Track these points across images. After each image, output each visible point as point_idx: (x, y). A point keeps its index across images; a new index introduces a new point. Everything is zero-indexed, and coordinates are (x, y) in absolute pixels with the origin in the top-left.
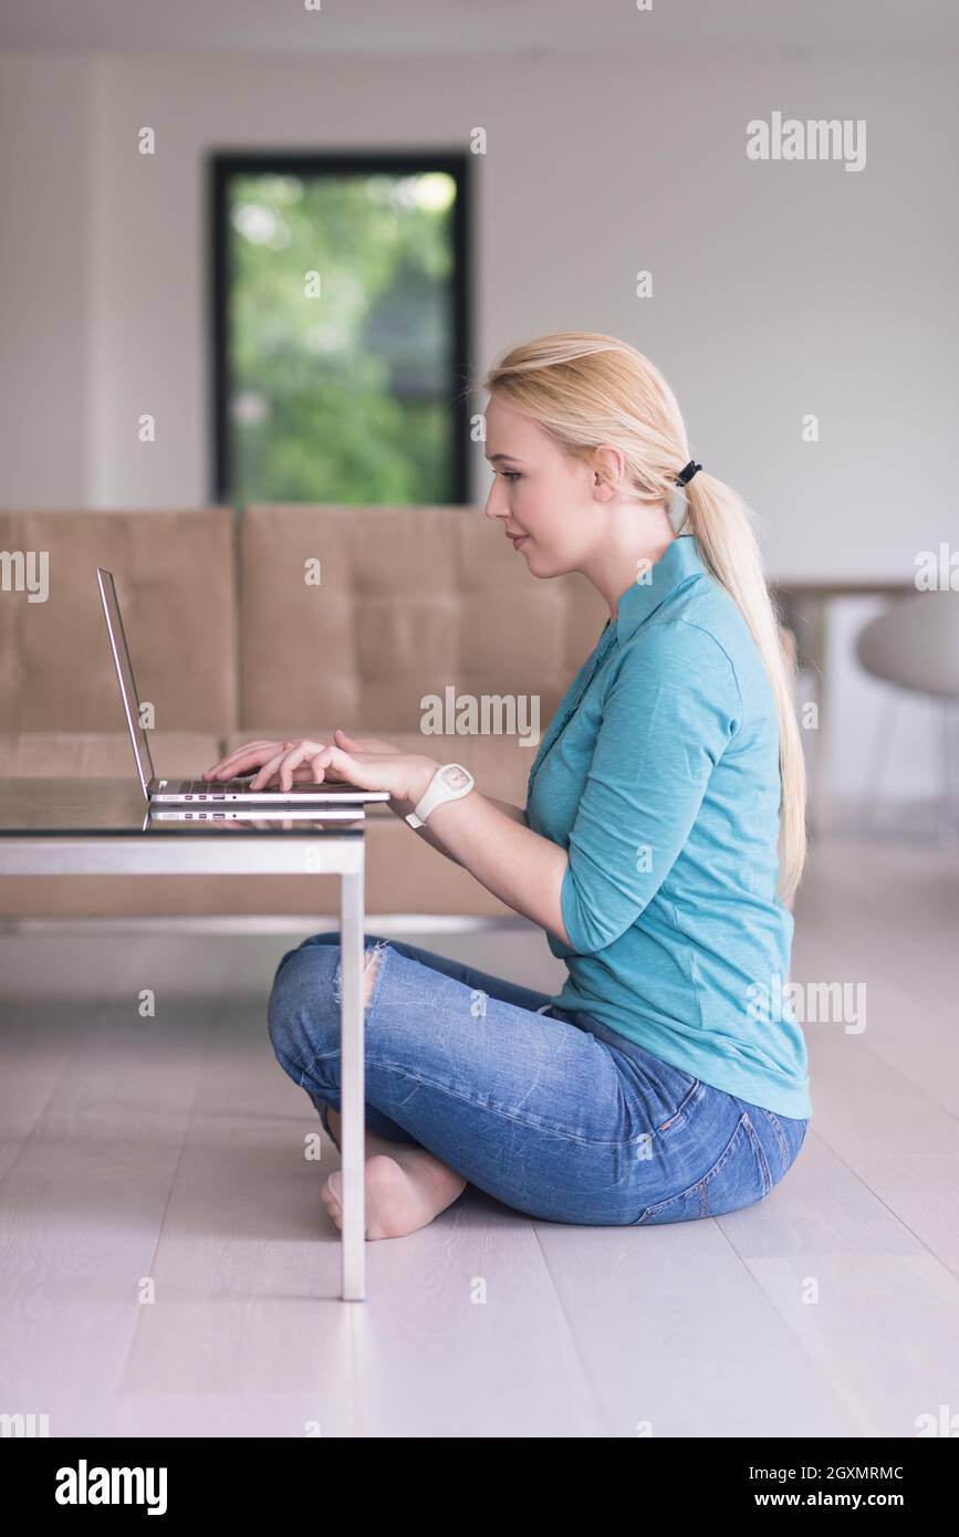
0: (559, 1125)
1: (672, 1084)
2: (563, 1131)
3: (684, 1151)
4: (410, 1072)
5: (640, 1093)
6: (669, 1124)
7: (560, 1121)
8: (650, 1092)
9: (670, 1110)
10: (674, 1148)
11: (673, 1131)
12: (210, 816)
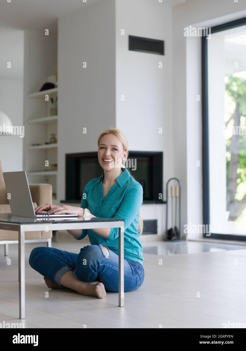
0: (130, 274)
1: (136, 265)
2: (130, 275)
3: (142, 276)
4: (113, 267)
5: (134, 267)
6: (139, 272)
7: (129, 274)
8: (135, 267)
9: (139, 270)
10: (141, 276)
11: (140, 273)
12: (47, 219)
